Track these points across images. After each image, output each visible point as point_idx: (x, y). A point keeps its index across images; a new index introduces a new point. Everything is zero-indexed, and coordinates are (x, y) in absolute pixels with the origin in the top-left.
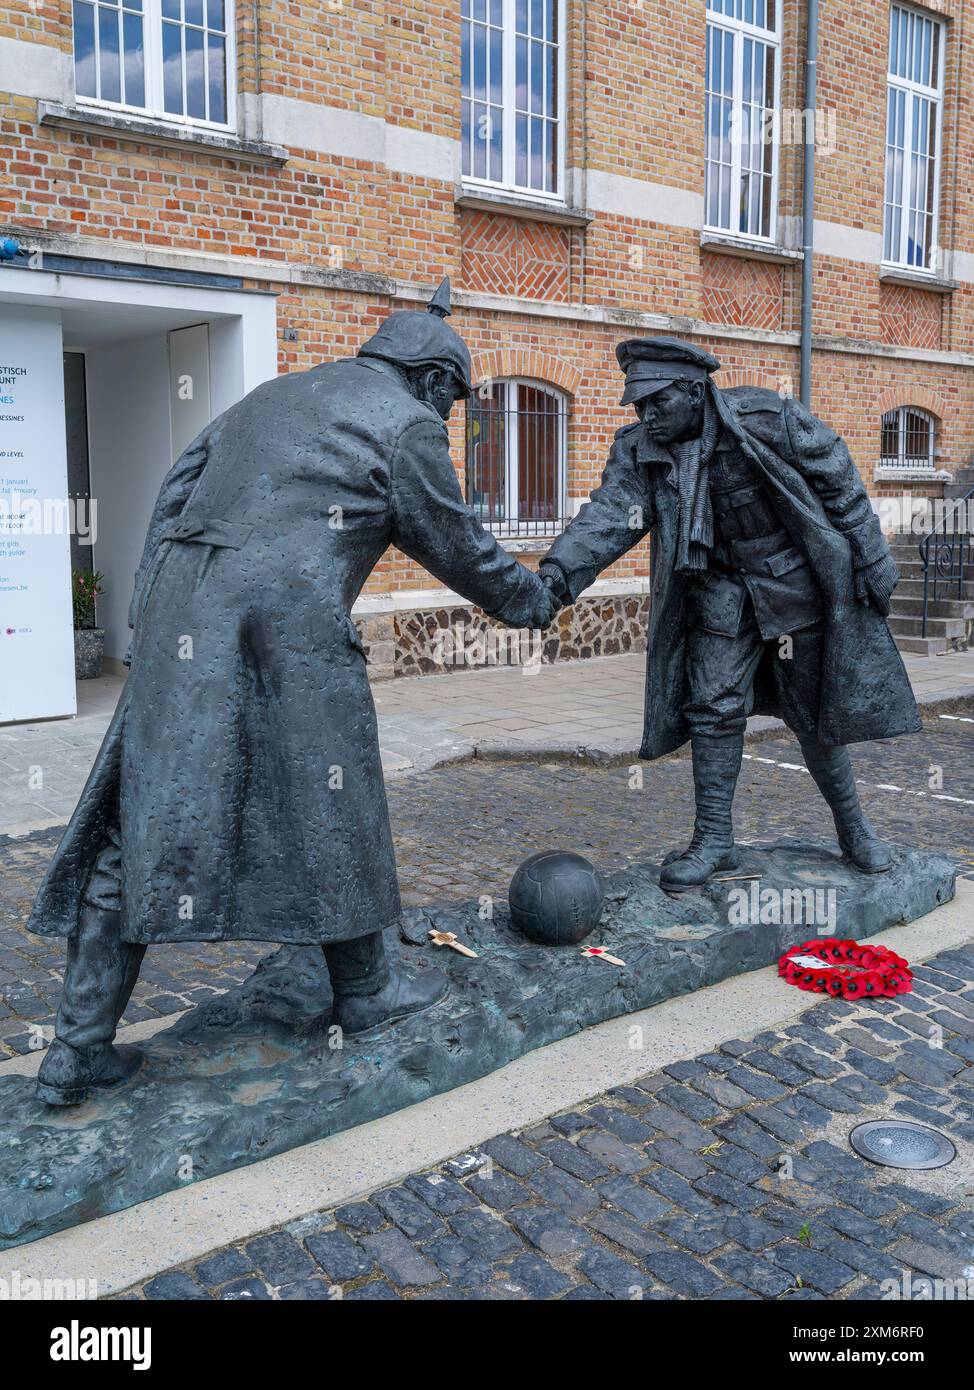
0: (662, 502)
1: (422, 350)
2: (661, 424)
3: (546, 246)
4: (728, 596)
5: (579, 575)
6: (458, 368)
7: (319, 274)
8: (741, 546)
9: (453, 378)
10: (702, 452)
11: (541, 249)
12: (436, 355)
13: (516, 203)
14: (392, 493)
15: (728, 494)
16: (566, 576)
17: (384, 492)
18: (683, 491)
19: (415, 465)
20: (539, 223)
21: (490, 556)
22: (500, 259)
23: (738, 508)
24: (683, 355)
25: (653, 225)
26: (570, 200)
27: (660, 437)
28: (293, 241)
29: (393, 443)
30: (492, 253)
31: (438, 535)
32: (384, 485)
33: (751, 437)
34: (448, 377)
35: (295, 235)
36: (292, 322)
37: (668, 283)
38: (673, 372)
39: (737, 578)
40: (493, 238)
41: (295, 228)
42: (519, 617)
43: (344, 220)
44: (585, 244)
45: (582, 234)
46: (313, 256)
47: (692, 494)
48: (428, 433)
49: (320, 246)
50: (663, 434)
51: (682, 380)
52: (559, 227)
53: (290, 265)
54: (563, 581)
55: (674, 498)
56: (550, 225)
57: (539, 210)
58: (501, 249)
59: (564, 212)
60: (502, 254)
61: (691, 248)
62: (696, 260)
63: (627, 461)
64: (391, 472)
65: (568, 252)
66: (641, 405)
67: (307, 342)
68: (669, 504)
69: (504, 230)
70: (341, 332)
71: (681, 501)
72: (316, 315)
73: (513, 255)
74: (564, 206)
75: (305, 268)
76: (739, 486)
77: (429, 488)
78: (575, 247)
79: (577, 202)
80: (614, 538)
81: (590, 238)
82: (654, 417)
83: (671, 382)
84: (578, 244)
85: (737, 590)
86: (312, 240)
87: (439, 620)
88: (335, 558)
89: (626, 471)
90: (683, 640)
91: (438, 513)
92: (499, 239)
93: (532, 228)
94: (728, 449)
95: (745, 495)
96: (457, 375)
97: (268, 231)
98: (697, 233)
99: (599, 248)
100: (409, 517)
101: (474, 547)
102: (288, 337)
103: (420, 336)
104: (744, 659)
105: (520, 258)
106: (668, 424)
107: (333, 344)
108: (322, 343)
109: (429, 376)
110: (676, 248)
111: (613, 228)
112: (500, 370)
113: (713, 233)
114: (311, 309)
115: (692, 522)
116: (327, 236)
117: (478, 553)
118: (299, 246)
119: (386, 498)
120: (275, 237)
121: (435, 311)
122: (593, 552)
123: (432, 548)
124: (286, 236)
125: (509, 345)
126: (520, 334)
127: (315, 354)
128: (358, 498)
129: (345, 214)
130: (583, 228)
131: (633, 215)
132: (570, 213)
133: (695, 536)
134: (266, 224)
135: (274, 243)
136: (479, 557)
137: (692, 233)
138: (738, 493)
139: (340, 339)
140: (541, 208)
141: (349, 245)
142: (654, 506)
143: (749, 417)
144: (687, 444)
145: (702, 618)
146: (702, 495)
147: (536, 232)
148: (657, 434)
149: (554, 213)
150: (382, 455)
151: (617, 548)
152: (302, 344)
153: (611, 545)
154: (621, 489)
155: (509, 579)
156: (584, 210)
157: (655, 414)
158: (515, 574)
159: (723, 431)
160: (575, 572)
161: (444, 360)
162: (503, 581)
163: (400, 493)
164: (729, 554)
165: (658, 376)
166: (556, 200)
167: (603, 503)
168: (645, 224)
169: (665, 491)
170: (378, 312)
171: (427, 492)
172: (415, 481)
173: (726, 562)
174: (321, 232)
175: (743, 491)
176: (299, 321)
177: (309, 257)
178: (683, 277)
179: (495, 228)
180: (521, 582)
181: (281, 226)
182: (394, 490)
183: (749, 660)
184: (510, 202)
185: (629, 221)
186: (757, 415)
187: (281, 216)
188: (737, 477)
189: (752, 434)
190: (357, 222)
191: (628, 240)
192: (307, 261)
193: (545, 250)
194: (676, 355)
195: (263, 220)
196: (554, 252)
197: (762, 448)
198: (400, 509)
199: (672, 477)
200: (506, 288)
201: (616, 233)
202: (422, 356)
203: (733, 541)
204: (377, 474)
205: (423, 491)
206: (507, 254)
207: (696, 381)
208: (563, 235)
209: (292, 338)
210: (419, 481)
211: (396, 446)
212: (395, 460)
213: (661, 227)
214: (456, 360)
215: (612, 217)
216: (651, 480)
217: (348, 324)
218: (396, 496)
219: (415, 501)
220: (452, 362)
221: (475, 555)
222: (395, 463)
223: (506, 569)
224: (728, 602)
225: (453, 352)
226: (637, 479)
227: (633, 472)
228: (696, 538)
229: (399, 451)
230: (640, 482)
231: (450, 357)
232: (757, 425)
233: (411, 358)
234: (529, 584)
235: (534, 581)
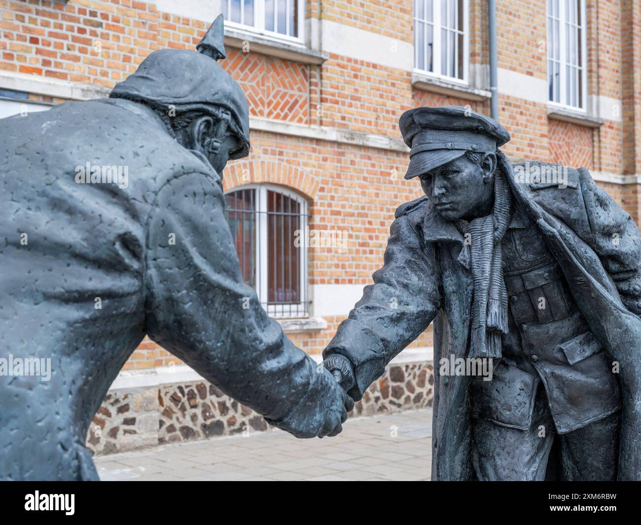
0: (450, 284)
1: (191, 92)
2: (451, 199)
3: (290, 79)
4: (518, 385)
5: (367, 367)
7: (98, 92)
8: (532, 331)
9: (229, 129)
10: (495, 229)
11: (286, 81)
12: (208, 99)
13: (266, 43)
14: (147, 267)
15: (520, 275)
16: (354, 368)
17: (135, 265)
18: (477, 272)
20: (284, 60)
21: (276, 349)
22: (252, 87)
23: (532, 290)
25: (375, 66)
26: (309, 44)
27: (450, 213)
28: (76, 64)
29: (151, 197)
30: (246, 83)
31: (210, 324)
32: (136, 255)
33: (547, 214)
34: (222, 128)
35: (77, 59)
37: (387, 112)
38: (464, 142)
39: (527, 365)
40: (247, 70)
41: (77, 53)
43: (120, 48)
44: (321, 77)
45: (318, 70)
46: (92, 77)
47: (487, 274)
48: (198, 188)
49: (99, 69)
50: (453, 210)
51: (474, 151)
52: (300, 64)
53: (72, 84)
54: (351, 374)
55: (464, 279)
56: (293, 62)
57: (284, 50)
58: (253, 79)
59: (305, 52)
60: (254, 84)
61: (406, 85)
62: (409, 94)
63: (413, 240)
64: (147, 238)
65: (307, 84)
66: (428, 179)
68: (459, 286)
69: (255, 65)
71: (474, 281)
73: (263, 85)
74: (304, 47)
75: (85, 87)
76: (533, 266)
77: (199, 260)
78: (313, 80)
79: (315, 45)
80: (404, 324)
81: (324, 74)
82: (444, 190)
83: (463, 153)
84: (315, 77)
85: (527, 378)
86: (92, 63)
87: (199, 391)
88: (65, 359)
89: (411, 249)
90: (468, 432)
91: (210, 296)
92: (251, 71)
93: (278, 64)
94: (521, 226)
95: (539, 276)
96: (233, 124)
97: (54, 54)
98: (409, 74)
99: (333, 82)
100: (172, 302)
101: (256, 339)
103: (188, 75)
104: (536, 454)
105: (268, 87)
106: (459, 198)
109: (199, 125)
110: (393, 85)
111: (343, 67)
112: (252, 177)
113: (423, 75)
115: (488, 306)
116: (105, 61)
117: (262, 347)
118: (80, 68)
119: (138, 274)
120: (59, 60)
121: (206, 52)
122: (382, 340)
123: (201, 342)
124: (69, 59)
125: (259, 157)
126: (269, 149)
128: (100, 274)
129: (121, 44)
130: (320, 66)
131: (359, 58)
132: (309, 53)
133: (491, 321)
134: (51, 49)
135: (57, 65)
136: (262, 352)
137: (405, 74)
138: (532, 274)
140: (286, 47)
141: (124, 69)
142: (441, 289)
143: (542, 192)
144: (478, 221)
145: (490, 408)
146: (497, 276)
147: (281, 67)
148: (447, 210)
149: (296, 53)
150: (134, 215)
151: (407, 335)
153: (401, 332)
154: (408, 270)
155: (298, 379)
156: (320, 51)
157: (445, 187)
158: (305, 372)
160: (364, 363)
161: (218, 106)
162: (291, 381)
163: (158, 268)
164: (520, 340)
165: (449, 145)
166: (298, 43)
167: (390, 284)
168: (368, 65)
169: (455, 271)
171: (196, 267)
172: (179, 251)
173: (516, 348)
174: (99, 57)
175: (536, 272)
177: (89, 78)
178: (399, 107)
179: (248, 62)
180: (312, 381)
181: (65, 51)
182: (151, 263)
183: (541, 455)
184: (260, 42)
185: (356, 61)
186: (551, 190)
187: (65, 43)
188: (531, 256)
189: (547, 210)
190: (132, 51)
191: (356, 76)
192: (87, 81)
193: (289, 82)
195: (49, 45)
196: (296, 84)
198: (159, 289)
199: (462, 257)
200: (257, 110)
201: (345, 71)
202: (191, 98)
203: (525, 326)
204: (127, 241)
205: (190, 264)
206: (258, 83)
207: (488, 153)
208: (303, 71)
210: (185, 251)
211: (155, 204)
212: (152, 222)
213: (381, 68)
214: (232, 106)
215: (342, 58)
216: (439, 260)
218: (152, 272)
219: (178, 278)
220: (227, 108)
221: (257, 350)
222: (151, 227)
223: (294, 366)
224: (518, 391)
225: (228, 97)
226: (423, 259)
227: (419, 251)
228: (493, 323)
229: (158, 210)
230: (426, 262)
231: (225, 102)
232: (552, 201)
233: (176, 100)
234: (322, 383)
235: (326, 380)
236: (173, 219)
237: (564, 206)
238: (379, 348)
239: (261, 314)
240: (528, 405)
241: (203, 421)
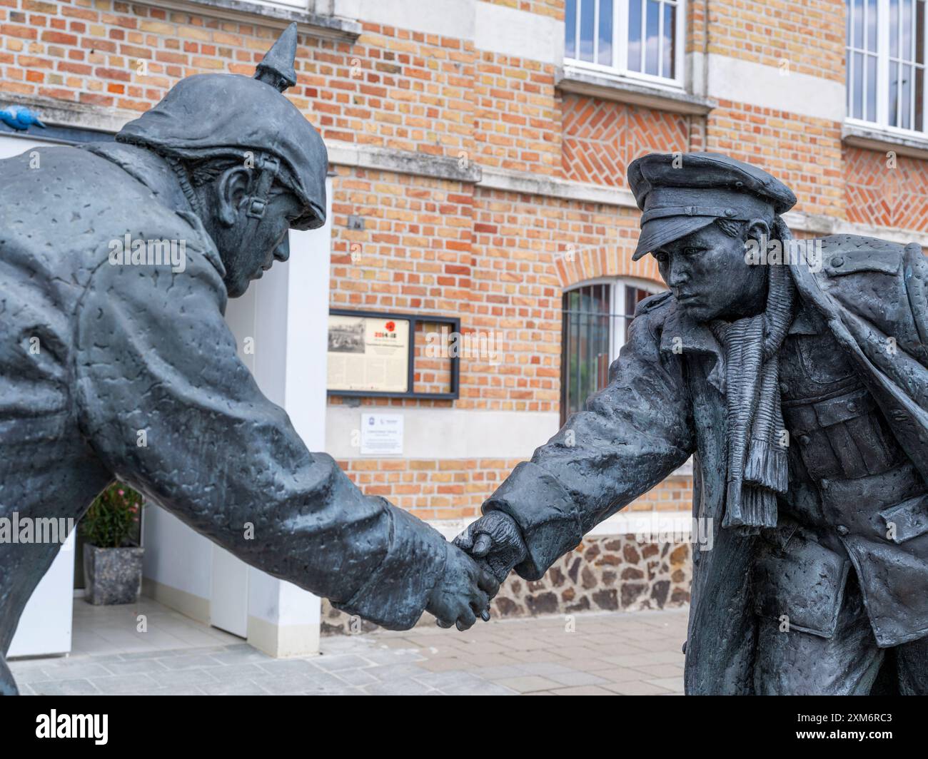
0: (704, 416)
1: (214, 131)
2: (696, 289)
3: (662, 136)
4: (818, 570)
5: (548, 531)
6: (285, 164)
7: (392, 157)
8: (838, 490)
9: (277, 182)
10: (766, 335)
11: (656, 138)
12: (240, 141)
13: (625, 87)
14: (77, 375)
15: (811, 404)
16: (522, 533)
17: (57, 372)
18: (733, 398)
19: (126, 324)
20: (654, 111)
21: (314, 500)
22: (607, 147)
23: (830, 428)
24: (730, 178)
25: (786, 116)
26: (689, 87)
27: (697, 310)
28: (364, 122)
29: (84, 276)
30: (599, 142)
31: (188, 460)
33: (848, 314)
34: (266, 182)
35: (366, 115)
36: (358, 209)
37: (804, 178)
38: (715, 205)
39: (834, 540)
40: (600, 125)
41: (366, 107)
42: (393, 611)
43: (423, 99)
44: (706, 133)
45: (702, 123)
46: (386, 138)
47: (747, 401)
49: (395, 127)
50: (701, 305)
51: (730, 219)
52: (677, 115)
53: (359, 147)
54: (516, 540)
55: (721, 409)
56: (666, 113)
57: (651, 96)
58: (609, 136)
59: (681, 98)
60: (610, 143)
61: (832, 141)
62: (837, 153)
63: (649, 349)
64: (76, 333)
65: (686, 142)
66: (664, 260)
67: (375, 232)
68: (714, 417)
69: (612, 118)
70: (415, 222)
71: (731, 415)
72: (387, 202)
73: (623, 144)
74: (683, 92)
75: (376, 150)
76: (830, 392)
77: (158, 367)
78: (695, 136)
79: (698, 88)
80: (616, 472)
81: (711, 127)
82: (685, 277)
83: (710, 221)
84: (698, 132)
85: (833, 560)
86: (385, 119)
89: (646, 363)
90: (749, 635)
91: (183, 419)
92: (606, 126)
93: (644, 116)
94: (810, 331)
95: (840, 407)
96: (285, 178)
97: (336, 110)
98: (838, 125)
99: (724, 139)
101: (269, 484)
102: (352, 224)
103: (214, 108)
104: (846, 675)
105: (630, 147)
106: (707, 289)
107: (405, 234)
108: (392, 233)
109: (228, 178)
110: (813, 141)
111: (739, 117)
112: (604, 268)
113: (857, 125)
114: (381, 195)
115: (748, 449)
116: (404, 117)
117: (281, 495)
118: (371, 126)
119: (62, 385)
120: (343, 116)
121: (266, 77)
122: (574, 493)
123: (171, 484)
124: (356, 116)
125: (615, 241)
126: (629, 230)
127: (383, 244)
129: (425, 93)
130: (704, 117)
131: (763, 104)
132: (688, 99)
133: (752, 472)
134: (333, 102)
135: (341, 123)
136: (282, 504)
137: (832, 125)
138: (829, 404)
139: (414, 229)
140: (655, 93)
141: (429, 127)
142: (691, 421)
143: (843, 281)
144: (742, 323)
145: (775, 602)
146: (766, 405)
147: (649, 120)
148: (692, 305)
149: (669, 99)
150: (55, 301)
151: (620, 488)
152: (369, 233)
153: (609, 482)
154: (635, 393)
155: (363, 544)
156: (706, 96)
157: (687, 272)
158: (378, 534)
159: (801, 303)
160: (539, 526)
161: (257, 150)
162: (345, 547)
163: (94, 377)
164: (819, 502)
165: (689, 210)
166: (673, 87)
167: (604, 414)
168: (776, 114)
169: (709, 398)
170: (460, 200)
171: (152, 377)
172: (125, 354)
173: (814, 514)
174: (396, 112)
175: (836, 401)
176: (366, 207)
177: (382, 139)
178: (821, 171)
179: (602, 114)
180: (391, 549)
181: (351, 105)
182: (82, 369)
183: (856, 676)
184: (618, 86)
185: (758, 110)
186: (857, 278)
187: (351, 94)
188: (826, 377)
189: (849, 308)
190: (439, 103)
191: (757, 130)
192: (379, 143)
193: (660, 140)
194: (718, 177)
195: (330, 97)
196: (670, 141)
197: (866, 330)
198: (96, 407)
199: (717, 374)
200: (613, 179)
201: (742, 123)
202: (213, 140)
203: (825, 482)
204: (40, 336)
205: (141, 372)
206: (615, 142)
207: (754, 222)
208: (681, 125)
209: (358, 226)
210: (134, 355)
211: (89, 285)
212: (84, 312)
213: (796, 117)
214: (280, 151)
215: (737, 105)
216: (687, 379)
217: (424, 212)
218: (85, 382)
219: (127, 392)
220: (272, 155)
221: (271, 500)
222: (82, 319)
223: (351, 525)
224: (818, 579)
225: (273, 138)
226: (663, 377)
227: (658, 367)
228: (754, 475)
229: (93, 294)
230: (667, 383)
231: (269, 145)
232: (857, 293)
233: (190, 143)
234: (413, 552)
235: (425, 547)
236: (118, 309)
238: (565, 504)
239: (287, 447)
240: (832, 600)
241: (528, 593)
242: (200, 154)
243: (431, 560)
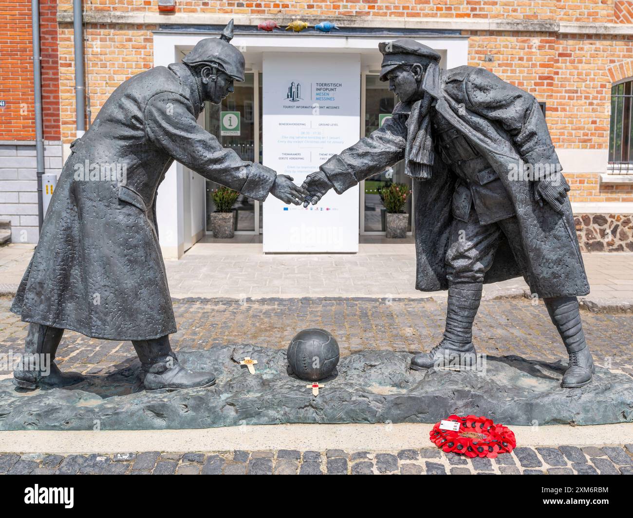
4: (464, 196)
5: (340, 178)
7: (508, 23)
9: (218, 70)
10: (421, 107)
12: (205, 59)
14: (146, 127)
16: (328, 177)
17: (141, 127)
18: (408, 130)
19: (156, 114)
21: (218, 161)
28: (494, 7)
29: (146, 102)
31: (178, 149)
32: (141, 123)
36: (490, 51)
38: (398, 60)
39: (466, 185)
46: (506, 14)
48: (166, 98)
51: (405, 65)
53: (491, 20)
54: (325, 180)
64: (145, 117)
67: (499, 62)
70: (522, 55)
72: (506, 47)
75: (500, 21)
76: (449, 127)
77: (165, 124)
80: (369, 158)
82: (394, 87)
83: (396, 66)
85: (468, 193)
86: (506, 5)
87: (584, 221)
91: (173, 138)
95: (452, 133)
96: (220, 68)
97: (478, 3)
101: (202, 156)
102: (487, 59)
106: (401, 91)
107: (516, 62)
108: (509, 62)
109: (204, 70)
114: (502, 44)
115: (411, 149)
116: (516, 2)
118: (497, 9)
119: (143, 130)
120: (482, 6)
122: (350, 165)
124: (489, 5)
127: (504, 68)
128: (131, 130)
135: (481, 9)
136: (207, 161)
139: (521, 59)
141: (530, 5)
144: (416, 102)
150: (140, 108)
151: (371, 163)
152: (496, 63)
158: (244, 171)
160: (334, 175)
161: (211, 62)
163: (150, 127)
164: (460, 170)
165: (389, 62)
170: (547, 42)
171: (163, 127)
172: (156, 122)
176: (495, 51)
177: (503, 15)
180: (250, 176)
189: (449, 95)
192: (502, 17)
198: (152, 135)
202: (198, 60)
203: (459, 162)
204: (136, 118)
205: (160, 126)
207: (415, 64)
209: (490, 60)
210: (158, 122)
211: (147, 104)
212: (146, 111)
217: (527, 50)
218: (148, 129)
219: (158, 131)
220: (215, 63)
222: (146, 113)
224: (463, 199)
225: (215, 57)
226: (399, 124)
227: (398, 121)
229: (148, 106)
230: (400, 126)
231: (213, 59)
233: (192, 62)
236: (154, 111)
237: (456, 92)
238: (344, 168)
239: (210, 146)
240: (467, 208)
241: (586, 241)
242: (194, 64)
243: (267, 181)
